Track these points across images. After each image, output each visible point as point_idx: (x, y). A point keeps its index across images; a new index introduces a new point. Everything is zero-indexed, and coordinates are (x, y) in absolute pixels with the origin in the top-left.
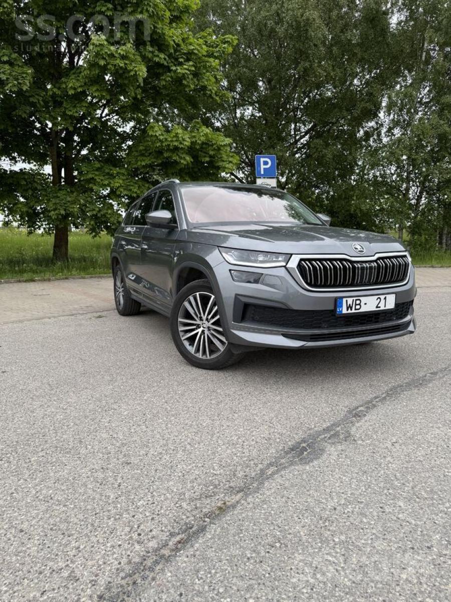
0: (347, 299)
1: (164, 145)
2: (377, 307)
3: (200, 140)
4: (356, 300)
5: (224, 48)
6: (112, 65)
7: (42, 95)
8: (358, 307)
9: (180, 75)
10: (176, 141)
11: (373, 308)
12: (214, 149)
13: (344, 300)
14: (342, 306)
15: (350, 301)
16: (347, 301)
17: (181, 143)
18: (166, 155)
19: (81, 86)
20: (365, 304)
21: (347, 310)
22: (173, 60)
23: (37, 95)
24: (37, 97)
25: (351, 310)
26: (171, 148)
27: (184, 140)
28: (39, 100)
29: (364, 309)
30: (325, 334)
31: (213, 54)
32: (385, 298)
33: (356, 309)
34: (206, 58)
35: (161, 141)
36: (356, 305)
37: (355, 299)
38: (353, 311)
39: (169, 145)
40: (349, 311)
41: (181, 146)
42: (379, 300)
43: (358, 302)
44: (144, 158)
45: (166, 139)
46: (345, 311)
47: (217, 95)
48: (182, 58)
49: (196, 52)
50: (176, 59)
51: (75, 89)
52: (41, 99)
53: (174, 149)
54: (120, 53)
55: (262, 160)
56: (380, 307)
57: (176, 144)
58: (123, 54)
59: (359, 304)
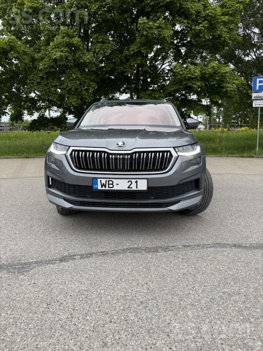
0: (102, 180)
1: (182, 77)
2: (129, 187)
3: (208, 71)
4: (109, 181)
5: (236, 7)
6: (150, 33)
7: (119, 57)
8: (111, 186)
9: (198, 31)
10: (190, 73)
11: (126, 188)
12: (219, 76)
13: (99, 180)
14: (97, 184)
15: (104, 181)
16: (101, 181)
17: (193, 75)
18: (184, 83)
19: (137, 49)
20: (117, 184)
21: (102, 187)
22: (195, 23)
23: (117, 57)
24: (116, 58)
25: (105, 187)
26: (187, 78)
27: (195, 72)
28: (117, 60)
29: (116, 188)
30: (90, 202)
31: (228, 13)
32: (136, 182)
33: (109, 187)
34: (219, 17)
35: (181, 75)
36: (109, 184)
37: (107, 180)
38: (107, 188)
39: (185, 77)
40: (104, 188)
41: (193, 76)
42: (130, 183)
43: (110, 182)
44: (173, 86)
45: (184, 74)
46: (100, 188)
47: (230, 40)
48: (201, 20)
49: (210, 14)
50: (197, 22)
51: (134, 51)
52: (118, 59)
53: (188, 78)
54: (155, 25)
55: (258, 80)
56: (132, 188)
57: (189, 75)
58: (157, 26)
59: (112, 184)
